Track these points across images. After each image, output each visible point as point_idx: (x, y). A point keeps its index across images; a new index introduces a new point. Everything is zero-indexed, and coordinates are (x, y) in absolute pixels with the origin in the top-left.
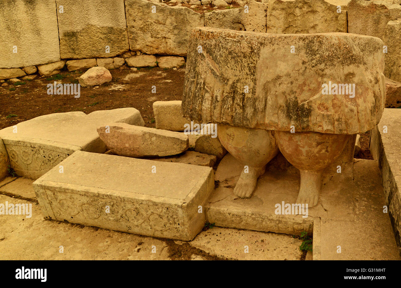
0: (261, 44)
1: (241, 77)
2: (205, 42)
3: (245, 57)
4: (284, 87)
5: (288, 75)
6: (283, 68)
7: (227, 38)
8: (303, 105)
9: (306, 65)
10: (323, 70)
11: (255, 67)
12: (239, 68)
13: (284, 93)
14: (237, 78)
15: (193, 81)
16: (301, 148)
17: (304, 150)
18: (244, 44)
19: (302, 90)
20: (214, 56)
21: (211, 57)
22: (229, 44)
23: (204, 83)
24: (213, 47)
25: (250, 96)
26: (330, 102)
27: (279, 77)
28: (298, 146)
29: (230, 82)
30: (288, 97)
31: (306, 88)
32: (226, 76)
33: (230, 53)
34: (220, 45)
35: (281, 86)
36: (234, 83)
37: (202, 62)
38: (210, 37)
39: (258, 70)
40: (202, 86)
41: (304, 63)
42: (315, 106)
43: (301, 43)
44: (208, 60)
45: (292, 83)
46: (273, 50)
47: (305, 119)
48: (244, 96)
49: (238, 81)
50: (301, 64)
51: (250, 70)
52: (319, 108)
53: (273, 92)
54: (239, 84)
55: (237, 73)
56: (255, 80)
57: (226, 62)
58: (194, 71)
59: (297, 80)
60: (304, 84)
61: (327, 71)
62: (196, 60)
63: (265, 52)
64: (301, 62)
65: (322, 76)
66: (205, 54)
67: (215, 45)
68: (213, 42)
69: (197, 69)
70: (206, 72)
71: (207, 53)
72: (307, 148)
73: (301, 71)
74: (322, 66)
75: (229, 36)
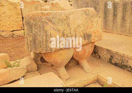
0: (69, 14)
1: (65, 28)
2: (47, 17)
3: (65, 20)
4: (82, 29)
5: (82, 24)
6: (79, 22)
7: (56, 14)
8: (89, 33)
9: (87, 19)
10: (92, 20)
11: (69, 24)
12: (64, 25)
13: (82, 31)
14: (64, 29)
15: (44, 35)
16: (86, 51)
17: (87, 51)
18: (63, 15)
19: (88, 28)
20: (53, 22)
21: (51, 23)
22: (58, 16)
23: (50, 34)
24: (51, 18)
25: (69, 35)
26: (96, 30)
27: (79, 26)
28: (85, 50)
29: (62, 31)
30: (84, 32)
31: (88, 27)
32: (59, 29)
33: (59, 20)
34: (54, 17)
35: (81, 28)
36: (63, 31)
37: (47, 25)
38: (48, 14)
39: (70, 24)
40: (50, 36)
41: (86, 19)
42: (92, 33)
43: (82, 12)
44: (50, 24)
45: (84, 26)
46: (74, 16)
47: (90, 38)
48: (67, 35)
49: (64, 30)
50: (85, 20)
51: (67, 25)
52: (93, 33)
53: (78, 31)
54: (65, 31)
55: (64, 27)
56: (70, 29)
57: (58, 23)
58: (43, 30)
59: (85, 25)
60: (88, 26)
61: (93, 20)
62: (43, 25)
63: (71, 17)
64: (85, 18)
65: (92, 22)
66: (48, 22)
67: (52, 17)
68: (51, 16)
69: (45, 29)
70: (50, 29)
71: (49, 21)
72: (88, 50)
73: (86, 22)
74: (92, 19)
75: (57, 13)
